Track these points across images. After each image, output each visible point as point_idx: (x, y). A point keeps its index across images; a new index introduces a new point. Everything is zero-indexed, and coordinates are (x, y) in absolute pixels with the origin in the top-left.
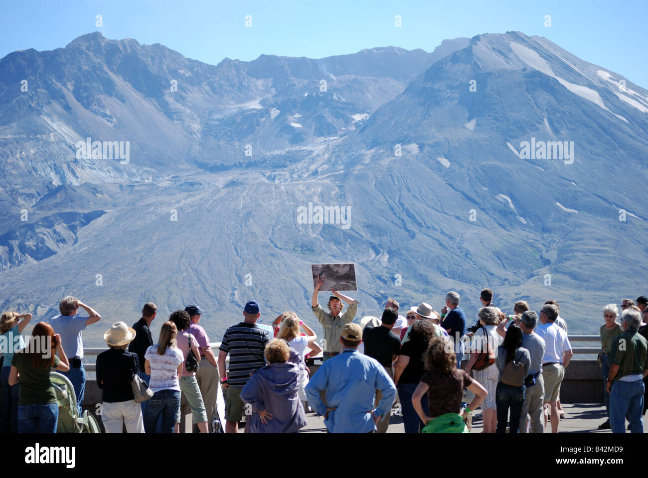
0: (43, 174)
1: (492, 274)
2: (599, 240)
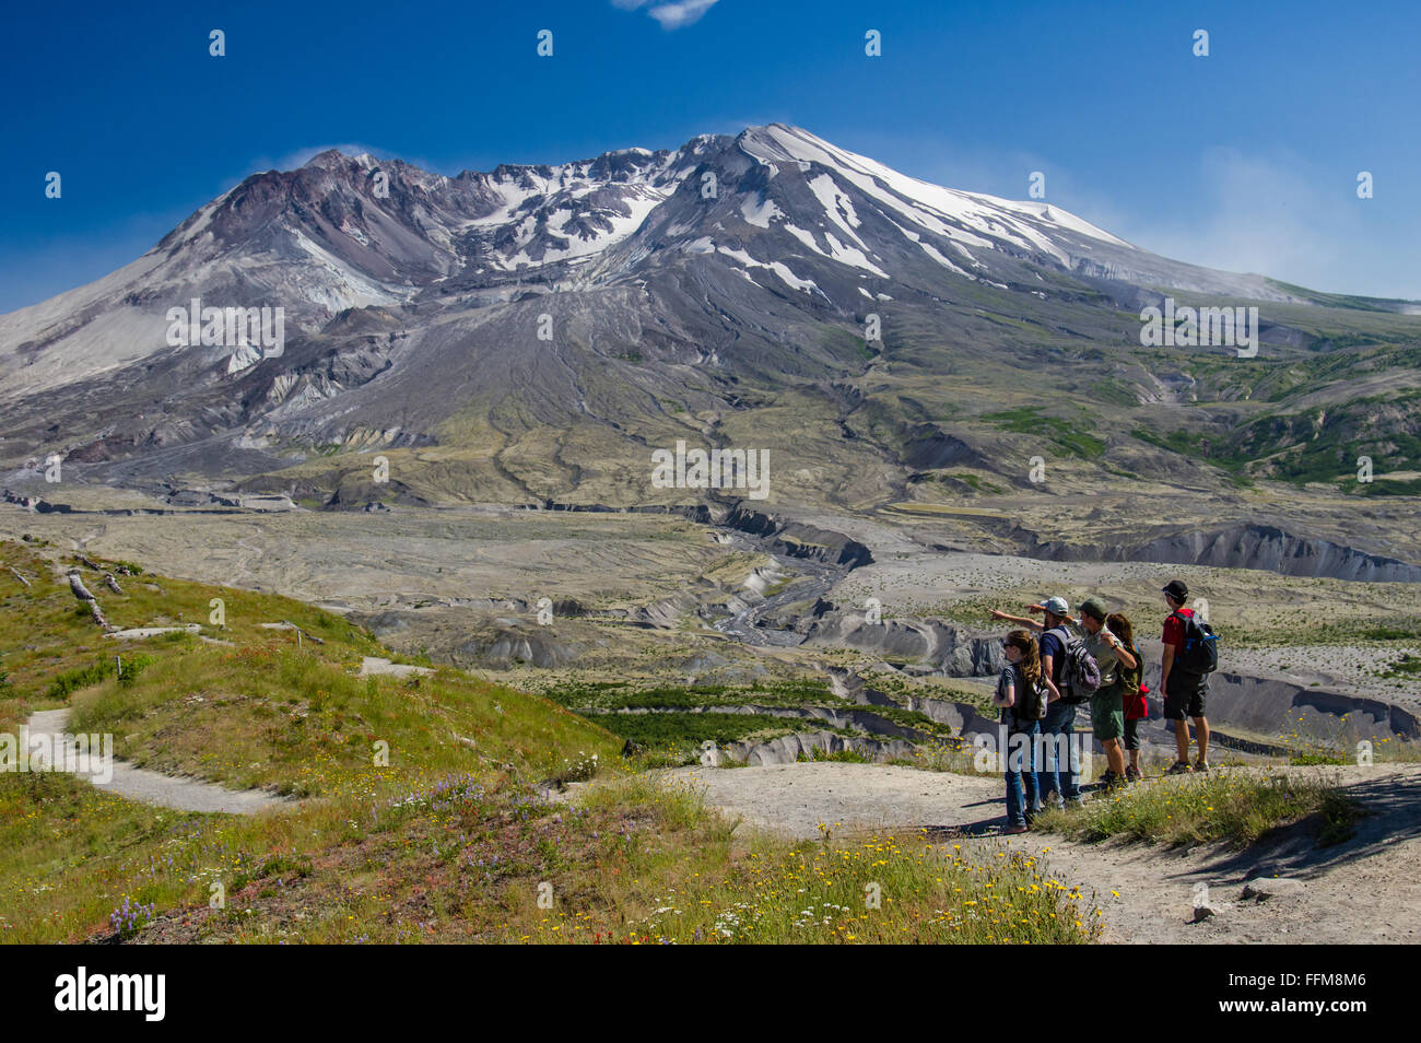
0: (315, 300)
1: (829, 367)
2: (921, 326)
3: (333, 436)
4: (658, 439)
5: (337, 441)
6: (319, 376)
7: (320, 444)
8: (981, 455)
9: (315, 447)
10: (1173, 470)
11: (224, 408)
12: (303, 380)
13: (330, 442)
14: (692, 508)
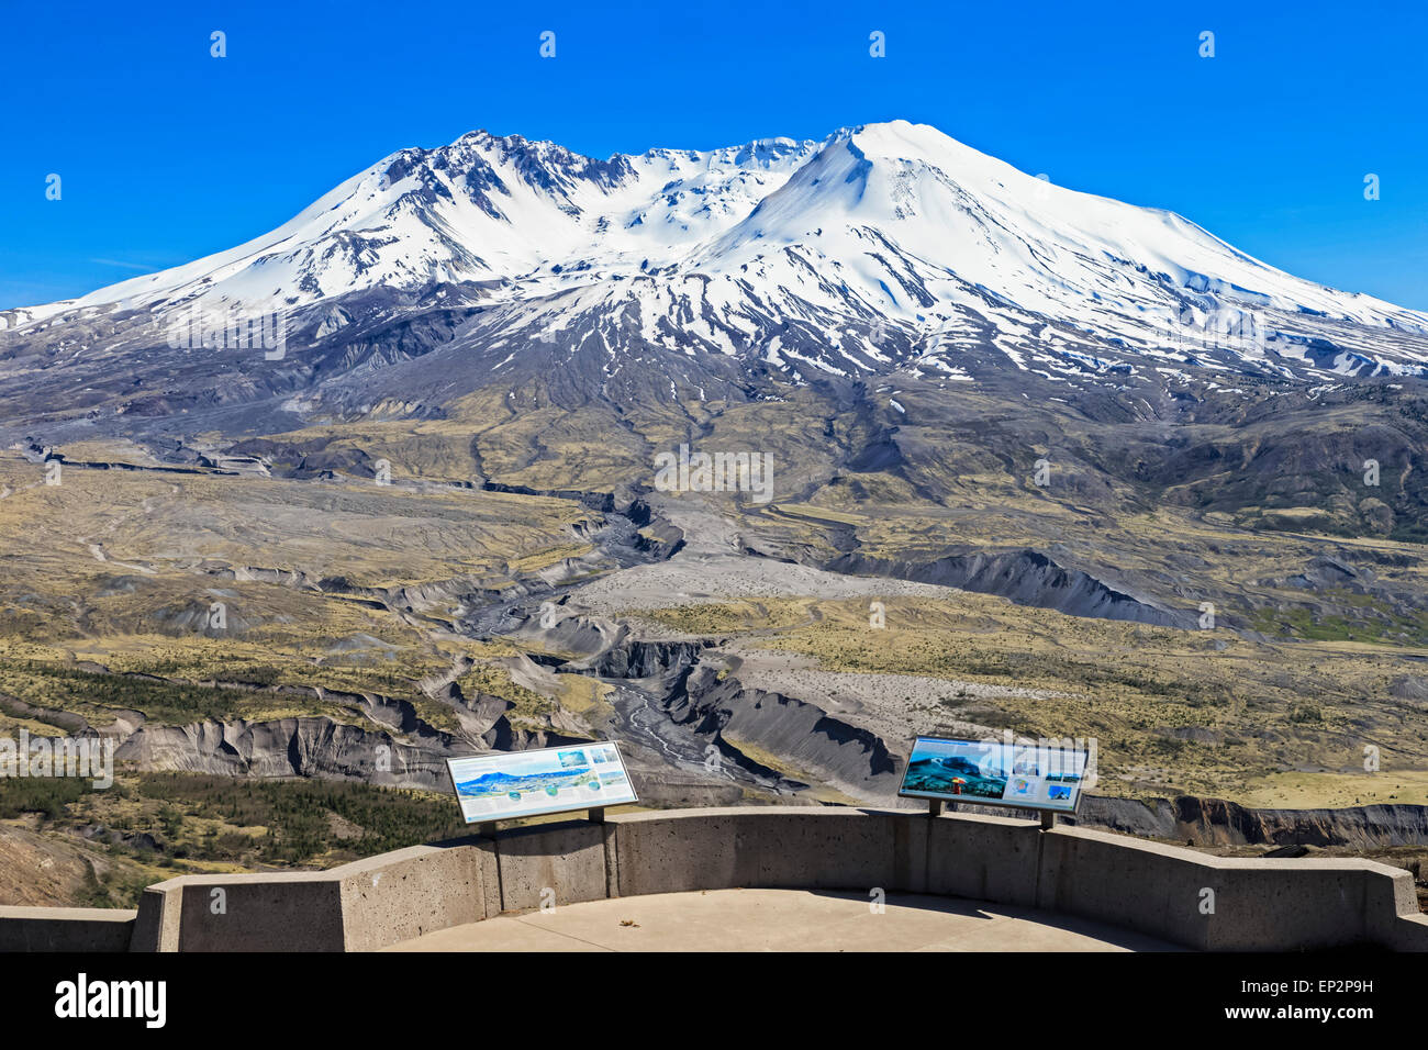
3: (361, 404)
4: (644, 426)
5: (365, 409)
6: (389, 346)
7: (350, 410)
8: (907, 463)
9: (344, 413)
10: (1079, 490)
11: (294, 372)
12: (372, 349)
13: (357, 410)
14: (603, 495)
